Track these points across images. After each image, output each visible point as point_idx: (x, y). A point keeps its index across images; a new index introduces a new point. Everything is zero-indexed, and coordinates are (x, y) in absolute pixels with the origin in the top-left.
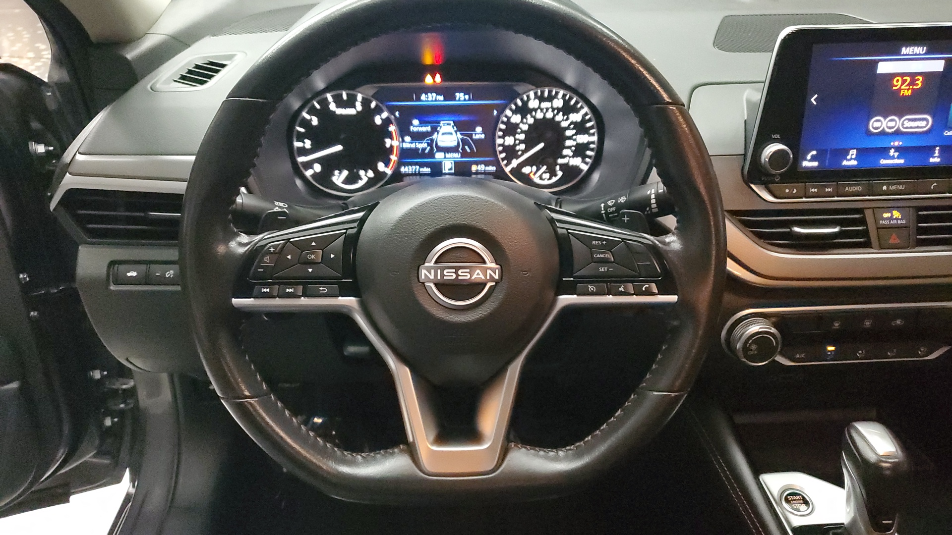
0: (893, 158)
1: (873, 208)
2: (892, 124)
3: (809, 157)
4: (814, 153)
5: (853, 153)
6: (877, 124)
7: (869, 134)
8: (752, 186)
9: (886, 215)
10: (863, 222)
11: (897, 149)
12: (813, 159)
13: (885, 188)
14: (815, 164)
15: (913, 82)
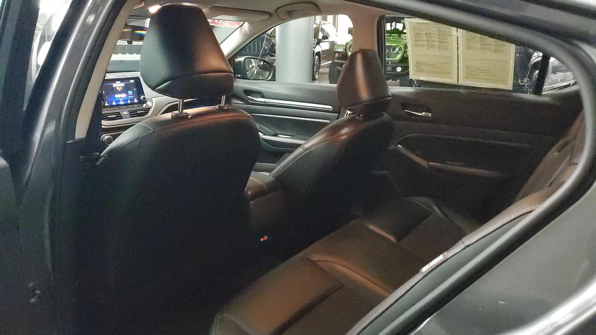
0: (121, 102)
1: (121, 112)
2: (119, 96)
4: (107, 102)
5: (114, 102)
6: (116, 96)
7: (116, 98)
9: (124, 113)
10: (120, 114)
11: (122, 100)
12: (107, 104)
13: (122, 108)
14: (108, 105)
15: (120, 88)
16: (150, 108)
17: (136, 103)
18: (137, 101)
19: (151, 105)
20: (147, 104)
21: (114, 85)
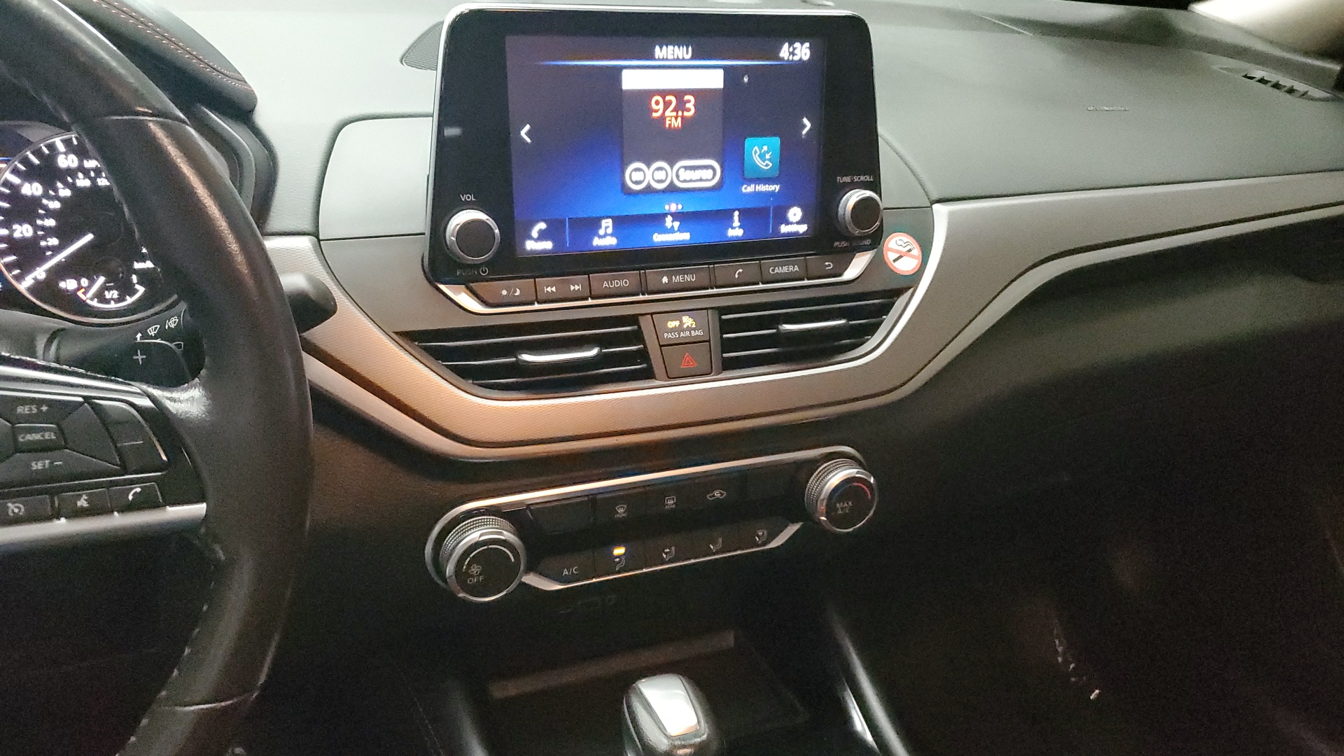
0: (672, 231)
1: (652, 314)
2: (660, 175)
3: (535, 234)
4: (542, 226)
5: (607, 224)
6: (637, 176)
7: (628, 192)
8: (442, 287)
9: (672, 324)
10: (638, 337)
11: (676, 216)
12: (543, 236)
13: (665, 280)
14: (548, 245)
15: (681, 106)
16: (898, 293)
17: (791, 245)
18: (803, 228)
19: (906, 266)
20: (878, 264)
21: (634, 79)
